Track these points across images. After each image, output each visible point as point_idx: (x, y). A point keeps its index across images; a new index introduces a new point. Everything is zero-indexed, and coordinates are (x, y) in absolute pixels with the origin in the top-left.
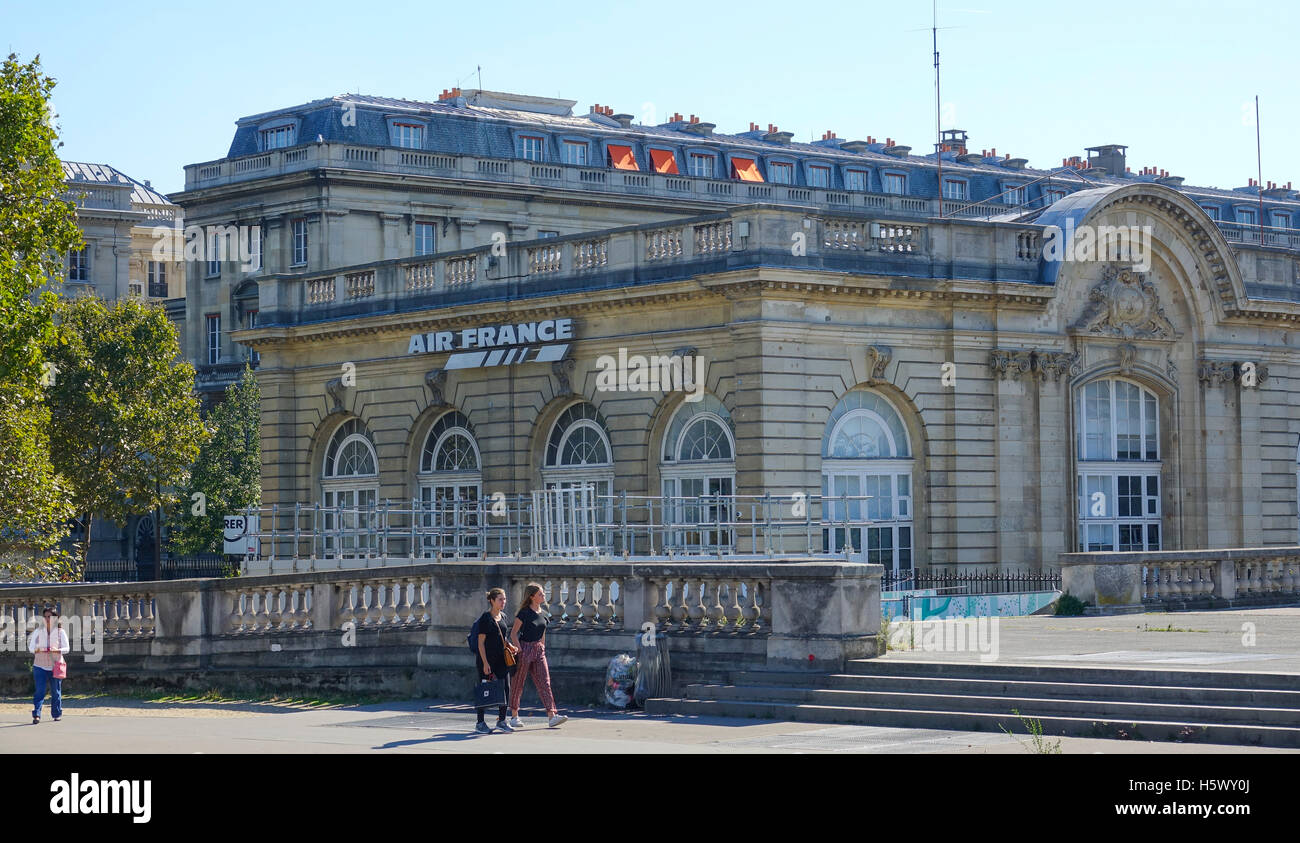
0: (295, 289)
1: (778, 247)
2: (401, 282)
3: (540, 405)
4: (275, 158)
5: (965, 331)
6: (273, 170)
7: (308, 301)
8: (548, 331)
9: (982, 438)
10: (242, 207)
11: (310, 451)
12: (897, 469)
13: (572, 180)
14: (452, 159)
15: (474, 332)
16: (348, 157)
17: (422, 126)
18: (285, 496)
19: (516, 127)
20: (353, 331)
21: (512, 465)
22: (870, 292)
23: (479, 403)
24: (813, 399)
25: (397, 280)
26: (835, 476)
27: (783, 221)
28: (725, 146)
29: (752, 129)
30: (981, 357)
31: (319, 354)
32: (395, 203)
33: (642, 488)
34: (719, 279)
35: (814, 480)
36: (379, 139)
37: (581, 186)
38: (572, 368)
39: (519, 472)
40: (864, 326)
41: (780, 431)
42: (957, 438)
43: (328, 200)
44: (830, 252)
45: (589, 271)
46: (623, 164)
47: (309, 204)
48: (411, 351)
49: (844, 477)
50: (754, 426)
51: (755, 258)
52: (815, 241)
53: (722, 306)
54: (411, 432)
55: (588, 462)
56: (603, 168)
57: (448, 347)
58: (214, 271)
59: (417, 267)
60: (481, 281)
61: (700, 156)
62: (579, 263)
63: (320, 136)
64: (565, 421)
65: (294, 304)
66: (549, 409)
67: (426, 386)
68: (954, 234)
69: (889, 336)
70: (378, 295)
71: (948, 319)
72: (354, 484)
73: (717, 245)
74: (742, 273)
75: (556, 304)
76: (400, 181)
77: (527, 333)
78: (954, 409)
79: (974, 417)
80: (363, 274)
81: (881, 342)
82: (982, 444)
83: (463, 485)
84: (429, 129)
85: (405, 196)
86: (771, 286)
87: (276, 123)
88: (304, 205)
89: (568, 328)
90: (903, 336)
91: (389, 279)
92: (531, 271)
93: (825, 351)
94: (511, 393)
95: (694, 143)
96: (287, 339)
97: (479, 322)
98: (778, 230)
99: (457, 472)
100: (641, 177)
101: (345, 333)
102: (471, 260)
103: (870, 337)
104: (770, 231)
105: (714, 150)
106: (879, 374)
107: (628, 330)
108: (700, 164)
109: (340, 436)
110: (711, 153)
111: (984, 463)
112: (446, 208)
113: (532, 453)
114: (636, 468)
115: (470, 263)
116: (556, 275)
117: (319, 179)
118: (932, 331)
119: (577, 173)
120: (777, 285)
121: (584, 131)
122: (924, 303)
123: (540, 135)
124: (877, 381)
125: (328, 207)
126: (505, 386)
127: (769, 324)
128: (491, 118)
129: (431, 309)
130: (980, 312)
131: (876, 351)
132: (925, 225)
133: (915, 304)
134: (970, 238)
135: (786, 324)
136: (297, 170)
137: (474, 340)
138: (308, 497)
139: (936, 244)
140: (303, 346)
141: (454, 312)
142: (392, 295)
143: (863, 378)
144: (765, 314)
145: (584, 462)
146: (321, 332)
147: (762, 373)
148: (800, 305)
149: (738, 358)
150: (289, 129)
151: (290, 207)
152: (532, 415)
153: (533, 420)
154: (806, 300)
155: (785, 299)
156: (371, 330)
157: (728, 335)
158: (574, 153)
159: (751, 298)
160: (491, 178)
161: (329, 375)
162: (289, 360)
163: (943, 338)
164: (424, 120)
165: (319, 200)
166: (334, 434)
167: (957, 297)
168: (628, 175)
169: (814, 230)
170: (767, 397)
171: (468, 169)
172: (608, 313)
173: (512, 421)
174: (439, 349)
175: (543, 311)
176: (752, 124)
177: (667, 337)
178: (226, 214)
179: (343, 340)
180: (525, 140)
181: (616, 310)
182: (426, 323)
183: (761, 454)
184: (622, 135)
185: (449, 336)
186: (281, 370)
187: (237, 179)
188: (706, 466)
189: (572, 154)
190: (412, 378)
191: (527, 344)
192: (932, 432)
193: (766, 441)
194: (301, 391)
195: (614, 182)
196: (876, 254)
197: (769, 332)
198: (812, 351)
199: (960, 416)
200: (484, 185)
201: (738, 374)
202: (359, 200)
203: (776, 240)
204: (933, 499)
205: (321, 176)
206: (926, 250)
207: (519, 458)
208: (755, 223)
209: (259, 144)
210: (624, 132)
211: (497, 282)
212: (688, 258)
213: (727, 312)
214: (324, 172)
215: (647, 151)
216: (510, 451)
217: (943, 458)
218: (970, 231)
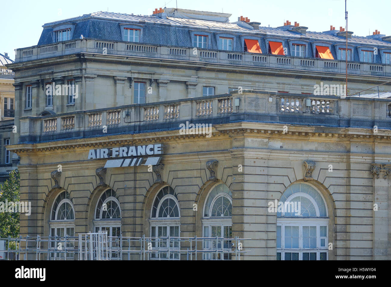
0: (38, 124)
1: (255, 111)
2: (87, 123)
3: (148, 187)
4: (60, 46)
5: (356, 154)
6: (58, 53)
7: (44, 130)
8: (152, 150)
9: (365, 208)
10: (43, 72)
11: (44, 207)
12: (319, 223)
13: (223, 59)
14: (155, 47)
15: (117, 149)
16: (97, 47)
17: (140, 30)
18: (31, 230)
19: (193, 30)
20: (64, 147)
21: (134, 217)
22: (304, 134)
23: (121, 185)
24: (272, 187)
25: (85, 121)
26: (285, 227)
27: (257, 98)
28: (313, 39)
29: (331, 29)
30: (366, 167)
31: (49, 157)
32: (123, 71)
33: (192, 230)
34: (224, 127)
35: (272, 228)
36: (116, 37)
37: (228, 62)
38: (162, 169)
39: (138, 221)
40: (302, 151)
41: (253, 203)
42: (351, 208)
43: (86, 70)
44: (283, 113)
45: (171, 120)
46: (253, 50)
47: (76, 72)
48: (89, 158)
49: (290, 227)
50: (240, 201)
51: (242, 117)
52: (275, 108)
53: (229, 140)
54: (90, 199)
55: (171, 216)
56: (241, 52)
57: (106, 157)
58: (29, 106)
59: (94, 115)
60: (122, 124)
61: (298, 45)
62: (167, 116)
63: (82, 36)
64: (160, 195)
65: (38, 132)
66: (152, 189)
67: (96, 176)
68: (352, 105)
69: (315, 156)
70: (76, 129)
71: (348, 148)
72: (65, 224)
73: (228, 109)
74: (234, 124)
75: (154, 136)
76: (125, 60)
77: (141, 150)
78: (350, 193)
79: (361, 197)
80: (70, 118)
81: (310, 159)
82: (365, 211)
83: (114, 227)
84: (144, 31)
85: (128, 68)
86: (249, 131)
87: (62, 27)
88: (74, 72)
89: (160, 149)
90: (323, 156)
91: (81, 120)
92: (145, 119)
93: (280, 163)
94: (135, 180)
95: (295, 38)
96: (33, 149)
97: (121, 144)
98: (254, 103)
99: (111, 220)
100: (262, 57)
101: (59, 147)
102: (119, 112)
103: (305, 157)
104: (250, 103)
105: (306, 42)
106: (309, 175)
107: (188, 150)
108: (298, 49)
109: (59, 200)
110: (304, 43)
111: (365, 221)
112: (151, 74)
113: (144, 211)
114: (190, 220)
115: (118, 114)
116: (156, 122)
117: (81, 59)
118: (339, 154)
119: (226, 54)
120: (252, 130)
121: (232, 32)
122: (335, 139)
123: (206, 34)
124: (307, 179)
125: (86, 74)
126: (132, 177)
127: (249, 150)
128: (179, 24)
129: (99, 137)
130: (366, 144)
131: (307, 163)
132: (336, 100)
133: (329, 139)
134: (361, 106)
135: (257, 150)
136: (71, 53)
137: (117, 153)
138: (42, 230)
139: (342, 109)
140: (41, 153)
141: (109, 139)
142: (82, 129)
143: (300, 176)
144: (246, 145)
145: (168, 216)
146: (48, 146)
147: (244, 174)
148: (266, 140)
149: (234, 166)
150: (68, 31)
151: (66, 73)
152: (144, 192)
153: (145, 194)
154: (269, 138)
155: (257, 137)
156: (72, 146)
157: (229, 155)
158: (226, 43)
159: (240, 137)
160: (177, 58)
161: (52, 168)
162: (34, 161)
163: (345, 157)
164: (141, 26)
165: (81, 70)
166: (56, 199)
167: (352, 136)
168: (255, 56)
169: (275, 103)
170: (246, 187)
171: (164, 53)
172: (178, 142)
173: (135, 195)
174: (102, 157)
175: (149, 139)
176: (331, 26)
177: (205, 155)
178: (35, 76)
179: (59, 151)
180: (198, 37)
181: (183, 141)
182: (96, 144)
183: (243, 215)
184: (253, 34)
185: (107, 151)
186: (30, 165)
187: (40, 57)
188: (222, 220)
189: (225, 44)
190: (90, 172)
191: (141, 156)
192: (338, 205)
193: (245, 208)
194: (40, 176)
195: (247, 60)
196: (309, 114)
197: (248, 154)
198: (272, 163)
199: (353, 197)
200: (172, 62)
201: (234, 175)
202: (102, 70)
203: (253, 108)
204: (338, 238)
205: (82, 57)
206: (337, 112)
207: (138, 214)
208: (243, 99)
209: (54, 39)
210: (255, 32)
211: (129, 124)
212: (215, 115)
213: (231, 143)
214: (83, 55)
215: (267, 42)
216: (134, 210)
217: (345, 218)
218: (361, 103)
